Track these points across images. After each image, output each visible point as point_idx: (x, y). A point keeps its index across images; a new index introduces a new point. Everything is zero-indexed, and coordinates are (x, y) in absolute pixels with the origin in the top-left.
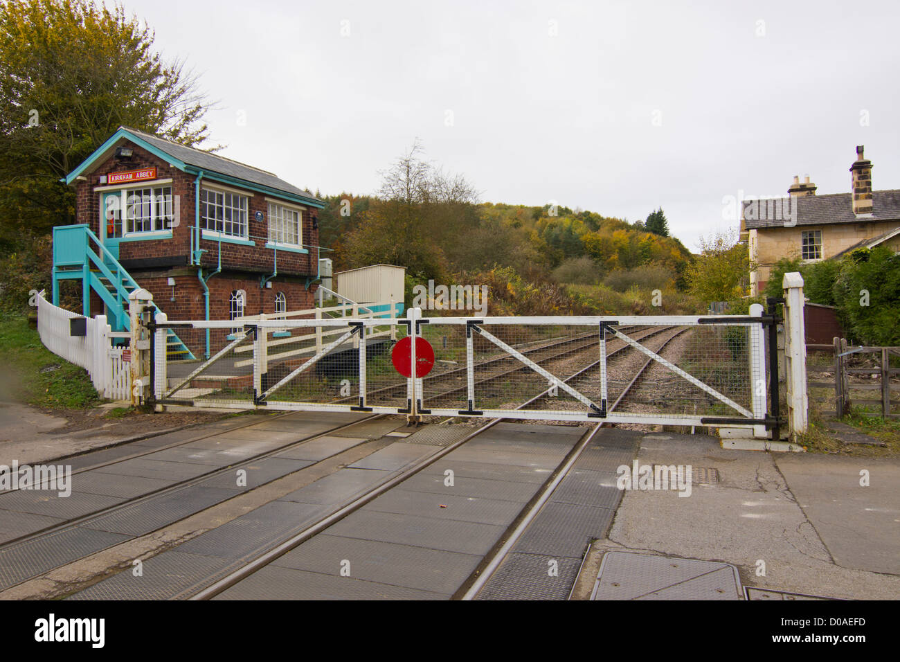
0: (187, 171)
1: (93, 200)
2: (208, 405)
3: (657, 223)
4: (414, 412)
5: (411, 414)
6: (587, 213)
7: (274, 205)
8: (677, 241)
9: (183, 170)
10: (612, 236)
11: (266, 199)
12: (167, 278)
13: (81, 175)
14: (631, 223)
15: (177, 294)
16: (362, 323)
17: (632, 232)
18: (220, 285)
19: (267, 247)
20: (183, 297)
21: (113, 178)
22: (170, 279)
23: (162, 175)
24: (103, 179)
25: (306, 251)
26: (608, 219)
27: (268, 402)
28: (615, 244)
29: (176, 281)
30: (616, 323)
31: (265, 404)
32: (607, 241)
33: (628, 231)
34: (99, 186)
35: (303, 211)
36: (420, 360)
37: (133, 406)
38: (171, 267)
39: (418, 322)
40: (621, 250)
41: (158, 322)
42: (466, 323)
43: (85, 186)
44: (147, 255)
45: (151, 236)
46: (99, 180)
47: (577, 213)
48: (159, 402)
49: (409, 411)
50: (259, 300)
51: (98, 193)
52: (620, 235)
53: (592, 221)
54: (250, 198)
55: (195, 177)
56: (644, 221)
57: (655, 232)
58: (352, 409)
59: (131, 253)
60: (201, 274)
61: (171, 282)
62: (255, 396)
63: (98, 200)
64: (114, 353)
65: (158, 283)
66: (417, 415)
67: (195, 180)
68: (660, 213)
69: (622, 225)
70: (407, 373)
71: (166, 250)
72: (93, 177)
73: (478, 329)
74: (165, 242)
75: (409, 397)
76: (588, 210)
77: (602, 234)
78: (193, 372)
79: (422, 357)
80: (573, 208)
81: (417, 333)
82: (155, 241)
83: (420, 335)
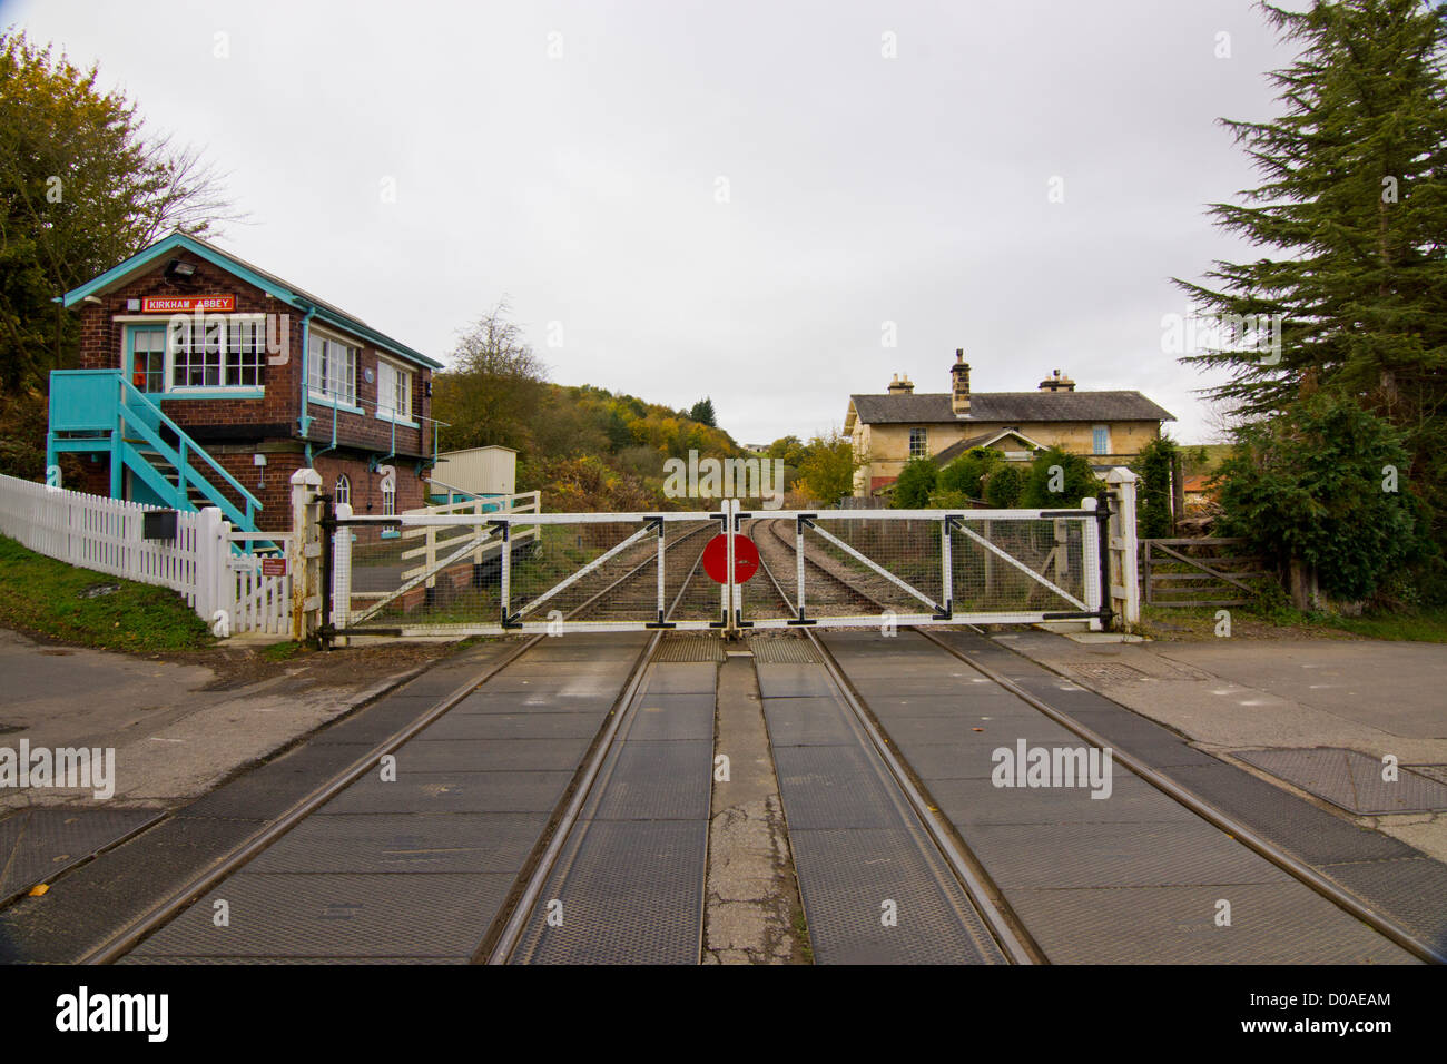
0: (295, 305)
1: (110, 334)
2: (427, 632)
3: (704, 413)
4: (732, 625)
5: (727, 629)
6: (629, 398)
7: (384, 361)
8: (725, 432)
9: (290, 303)
10: (661, 424)
11: (377, 353)
12: (251, 455)
13: (93, 295)
14: (677, 411)
15: (268, 478)
16: (662, 518)
17: (682, 421)
18: (325, 466)
19: (378, 417)
20: (278, 482)
21: (152, 305)
22: (257, 456)
23: (245, 306)
24: (133, 304)
25: (416, 425)
26: (652, 406)
27: (525, 624)
28: (664, 432)
29: (268, 459)
30: (961, 517)
31: (520, 626)
32: (656, 430)
33: (677, 419)
34: (124, 314)
35: (413, 373)
36: (741, 562)
37: (295, 641)
38: (261, 440)
39: (737, 516)
40: (671, 440)
41: (341, 517)
42: (796, 517)
43: (97, 312)
44: (214, 421)
45: (219, 394)
46: (126, 305)
47: (618, 397)
48: (341, 632)
49: (724, 625)
50: (367, 488)
51: (121, 324)
52: (669, 424)
53: (638, 408)
54: (359, 349)
55: (303, 314)
56: (689, 409)
57: (704, 423)
58: (648, 626)
59: (185, 417)
60: (309, 451)
61: (260, 460)
62: (504, 616)
63: (120, 335)
64: (241, 563)
65: (234, 462)
66: (735, 628)
67: (303, 318)
68: (708, 402)
69: (668, 413)
70: (723, 579)
71: (250, 415)
72: (115, 299)
73: (811, 525)
74: (247, 402)
75: (724, 608)
76: (630, 394)
77: (650, 422)
78: (402, 588)
79: (743, 559)
80: (613, 392)
81: (737, 530)
82: (230, 401)
83: (738, 533)
